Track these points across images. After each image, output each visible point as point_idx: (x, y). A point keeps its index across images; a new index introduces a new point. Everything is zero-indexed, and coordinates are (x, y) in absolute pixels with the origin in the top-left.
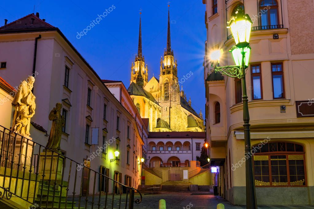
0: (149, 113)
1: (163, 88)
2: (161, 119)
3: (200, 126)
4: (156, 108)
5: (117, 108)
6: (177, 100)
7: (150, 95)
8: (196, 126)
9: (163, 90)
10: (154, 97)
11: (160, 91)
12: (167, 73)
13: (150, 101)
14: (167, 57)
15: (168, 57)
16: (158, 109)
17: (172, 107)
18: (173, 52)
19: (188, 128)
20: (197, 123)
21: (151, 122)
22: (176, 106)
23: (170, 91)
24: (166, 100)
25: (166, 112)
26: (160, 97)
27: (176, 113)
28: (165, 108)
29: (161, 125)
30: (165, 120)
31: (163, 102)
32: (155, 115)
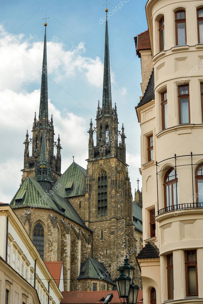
0: (63, 245)
1: (95, 187)
4: (78, 235)
5: (7, 276)
9: (93, 193)
10: (76, 209)
11: (87, 195)
12: (104, 154)
16: (83, 235)
21: (67, 265)
22: (123, 228)
23: (109, 196)
24: (101, 214)
25: (101, 241)
26: (88, 207)
27: (124, 244)
28: (98, 232)
29: (90, 271)
30: (100, 259)
31: (94, 220)
32: (77, 250)
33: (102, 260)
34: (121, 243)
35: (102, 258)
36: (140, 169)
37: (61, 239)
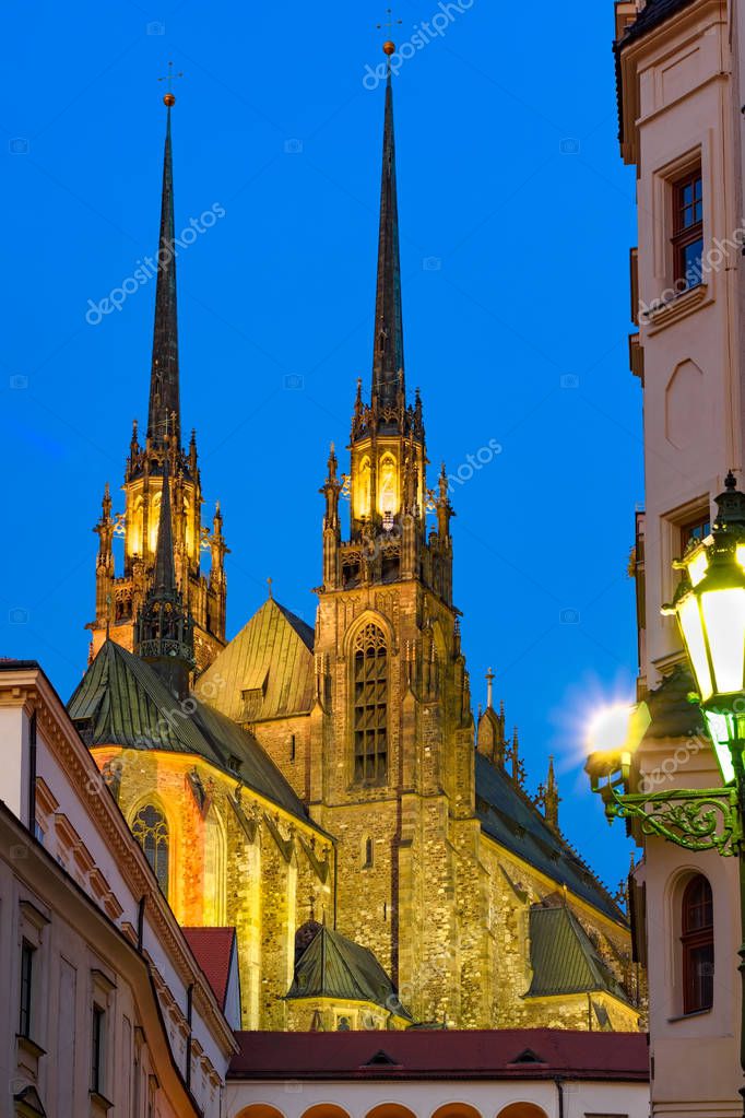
0: (235, 883)
1: (342, 688)
2: (329, 926)
3: (624, 987)
4: (286, 850)
6: (453, 780)
7: (240, 748)
8: (599, 988)
9: (340, 706)
10: (278, 763)
11: (317, 713)
12: (378, 571)
13: (245, 791)
14: (376, 451)
15: (381, 450)
16: (305, 849)
17: (416, 838)
18: (418, 415)
19: (530, 1000)
20: (601, 966)
21: (250, 950)
22: (441, 828)
23: (394, 717)
24: (364, 781)
25: (365, 871)
26: (320, 757)
27: (445, 885)
28: (356, 843)
29: (328, 974)
30: (362, 933)
31: (342, 799)
32: (283, 900)
33: (370, 939)
34: (435, 880)
35: (367, 931)
36: (634, 340)
37: (228, 860)
